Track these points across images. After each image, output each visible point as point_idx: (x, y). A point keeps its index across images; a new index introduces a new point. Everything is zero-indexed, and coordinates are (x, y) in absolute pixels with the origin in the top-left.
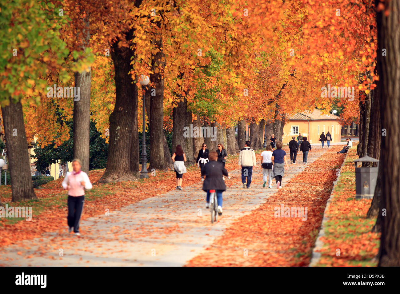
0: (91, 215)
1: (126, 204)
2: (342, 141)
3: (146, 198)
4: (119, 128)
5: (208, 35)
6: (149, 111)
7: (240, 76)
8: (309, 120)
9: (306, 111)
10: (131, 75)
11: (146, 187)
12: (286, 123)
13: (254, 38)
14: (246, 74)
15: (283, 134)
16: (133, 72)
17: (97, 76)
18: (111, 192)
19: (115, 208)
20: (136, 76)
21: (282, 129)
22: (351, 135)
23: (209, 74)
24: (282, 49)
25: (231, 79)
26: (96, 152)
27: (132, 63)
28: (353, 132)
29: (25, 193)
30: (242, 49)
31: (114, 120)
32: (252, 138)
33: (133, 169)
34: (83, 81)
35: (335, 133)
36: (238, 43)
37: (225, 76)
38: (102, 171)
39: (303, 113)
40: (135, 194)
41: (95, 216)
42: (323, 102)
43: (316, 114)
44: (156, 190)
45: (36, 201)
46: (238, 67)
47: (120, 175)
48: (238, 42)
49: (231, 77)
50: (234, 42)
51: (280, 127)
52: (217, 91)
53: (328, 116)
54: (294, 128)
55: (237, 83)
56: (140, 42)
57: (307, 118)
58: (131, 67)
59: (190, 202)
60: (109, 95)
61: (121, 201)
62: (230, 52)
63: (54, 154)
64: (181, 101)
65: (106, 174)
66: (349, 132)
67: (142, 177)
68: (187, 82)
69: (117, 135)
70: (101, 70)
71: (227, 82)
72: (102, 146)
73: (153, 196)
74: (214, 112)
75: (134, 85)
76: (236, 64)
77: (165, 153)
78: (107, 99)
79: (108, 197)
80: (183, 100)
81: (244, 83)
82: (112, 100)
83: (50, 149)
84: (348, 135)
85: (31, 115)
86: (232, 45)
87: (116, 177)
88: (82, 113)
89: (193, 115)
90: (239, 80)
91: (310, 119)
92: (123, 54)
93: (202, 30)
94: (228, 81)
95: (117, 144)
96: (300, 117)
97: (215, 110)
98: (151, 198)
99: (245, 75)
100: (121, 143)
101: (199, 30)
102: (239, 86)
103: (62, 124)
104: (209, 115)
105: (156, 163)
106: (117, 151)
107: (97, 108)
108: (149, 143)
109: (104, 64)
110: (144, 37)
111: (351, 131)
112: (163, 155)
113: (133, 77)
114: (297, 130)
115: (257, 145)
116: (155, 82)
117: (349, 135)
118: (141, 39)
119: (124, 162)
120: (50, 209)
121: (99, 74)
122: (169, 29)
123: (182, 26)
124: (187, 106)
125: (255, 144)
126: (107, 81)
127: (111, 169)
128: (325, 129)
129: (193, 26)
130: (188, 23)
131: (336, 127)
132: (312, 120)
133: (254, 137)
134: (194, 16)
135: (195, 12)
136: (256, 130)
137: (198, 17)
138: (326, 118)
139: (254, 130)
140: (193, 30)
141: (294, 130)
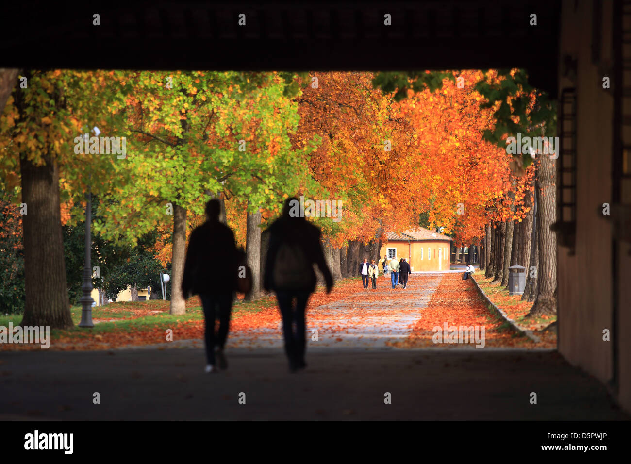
2: (451, 269)
5: (358, 159)
7: (388, 198)
8: (410, 241)
9: (412, 229)
21: (379, 252)
22: (461, 261)
25: (379, 200)
28: (464, 258)
30: (391, 173)
35: (442, 259)
36: (386, 167)
37: (374, 198)
39: (406, 232)
42: (443, 220)
43: (423, 233)
46: (385, 189)
48: (386, 165)
49: (380, 198)
50: (383, 165)
51: (376, 250)
53: (435, 236)
54: (390, 250)
55: (385, 204)
57: (408, 238)
63: (130, 278)
66: (458, 258)
76: (385, 186)
81: (391, 204)
83: (125, 272)
84: (456, 261)
86: (380, 169)
90: (387, 201)
91: (411, 239)
94: (377, 202)
96: (399, 237)
99: (392, 197)
101: (350, 155)
111: (461, 256)
117: (459, 262)
123: (336, 150)
128: (431, 252)
129: (345, 150)
130: (340, 148)
131: (444, 250)
132: (413, 241)
133: (353, 260)
134: (346, 142)
135: (346, 138)
136: (356, 251)
137: (350, 142)
138: (432, 238)
139: (354, 251)
140: (344, 154)
141: (390, 254)
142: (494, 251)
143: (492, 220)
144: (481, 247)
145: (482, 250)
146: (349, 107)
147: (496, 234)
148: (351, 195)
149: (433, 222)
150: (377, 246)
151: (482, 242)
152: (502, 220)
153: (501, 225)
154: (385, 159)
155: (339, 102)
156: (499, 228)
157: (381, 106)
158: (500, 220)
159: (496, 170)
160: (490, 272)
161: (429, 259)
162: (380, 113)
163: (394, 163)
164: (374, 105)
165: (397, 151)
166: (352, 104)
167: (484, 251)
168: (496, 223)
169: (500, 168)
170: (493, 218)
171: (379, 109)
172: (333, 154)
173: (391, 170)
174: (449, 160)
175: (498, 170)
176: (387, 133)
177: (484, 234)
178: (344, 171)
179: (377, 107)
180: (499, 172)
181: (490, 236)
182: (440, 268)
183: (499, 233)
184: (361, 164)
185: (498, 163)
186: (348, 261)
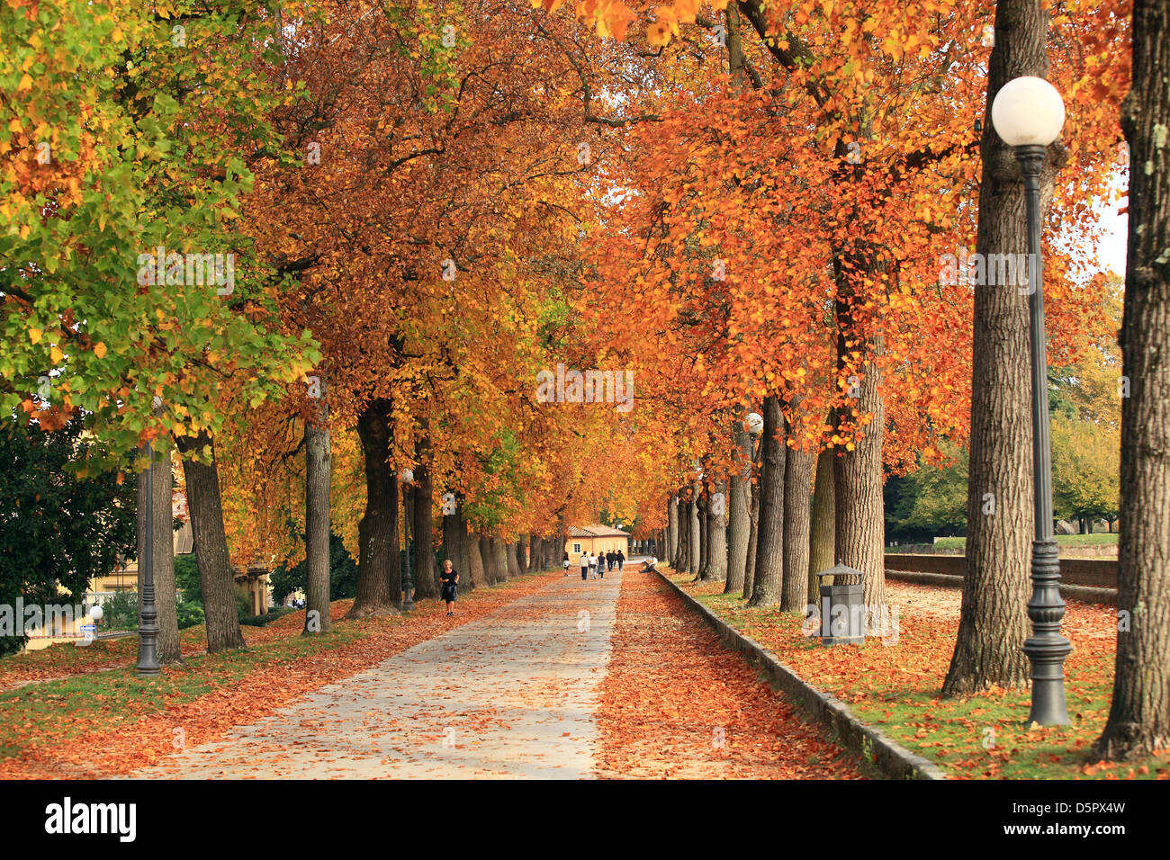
0: (330, 680)
1: (388, 656)
3: (417, 643)
4: (373, 540)
5: (499, 404)
6: (412, 520)
7: (546, 462)
10: (389, 463)
11: (413, 623)
12: (568, 538)
14: (554, 459)
16: (391, 460)
17: (342, 466)
18: (364, 632)
19: (371, 664)
20: (396, 465)
21: (564, 547)
23: (491, 472)
24: (597, 427)
25: (532, 466)
26: (344, 577)
27: (391, 446)
29: (227, 639)
30: (549, 424)
31: (365, 528)
33: (394, 598)
34: (320, 469)
36: (542, 415)
37: (525, 463)
38: (352, 601)
40: (399, 636)
41: (337, 682)
44: (429, 628)
45: (245, 651)
46: (542, 449)
47: (375, 607)
49: (533, 463)
50: (536, 413)
51: (562, 545)
52: (501, 493)
53: (613, 531)
54: (575, 546)
55: (542, 471)
56: (401, 416)
57: (590, 534)
58: (390, 452)
59: (490, 648)
60: (359, 500)
61: (380, 649)
62: (531, 429)
65: (357, 606)
67: (405, 609)
69: (370, 551)
70: (347, 458)
71: (528, 470)
72: (352, 569)
73: (428, 639)
74: (497, 521)
75: (394, 477)
76: (540, 445)
78: (357, 507)
79: (359, 642)
82: (363, 507)
85: (250, 525)
86: (533, 418)
87: (370, 610)
88: (317, 516)
89: (469, 527)
90: (544, 467)
92: (376, 436)
93: (490, 396)
95: (370, 564)
96: (583, 533)
97: (498, 518)
98: (425, 643)
100: (377, 561)
101: (485, 397)
103: (295, 538)
104: (490, 524)
105: (424, 590)
106: (371, 573)
107: (344, 519)
108: (416, 566)
109: (351, 449)
110: (407, 409)
113: (392, 467)
116: (420, 480)
118: (402, 411)
119: (382, 587)
120: (264, 667)
121: (344, 464)
124: (461, 514)
125: (537, 564)
126: (356, 475)
127: (362, 599)
129: (478, 391)
132: (595, 536)
134: (478, 377)
135: (479, 371)
136: (538, 547)
137: (484, 378)
138: (611, 534)
139: (536, 547)
140: (476, 396)
141: (576, 549)
150: (562, 540)
162: (527, 327)
163: (554, 408)
164: (517, 316)
171: (525, 321)
173: (549, 420)
179: (523, 316)
184: (502, 412)
186: (531, 557)
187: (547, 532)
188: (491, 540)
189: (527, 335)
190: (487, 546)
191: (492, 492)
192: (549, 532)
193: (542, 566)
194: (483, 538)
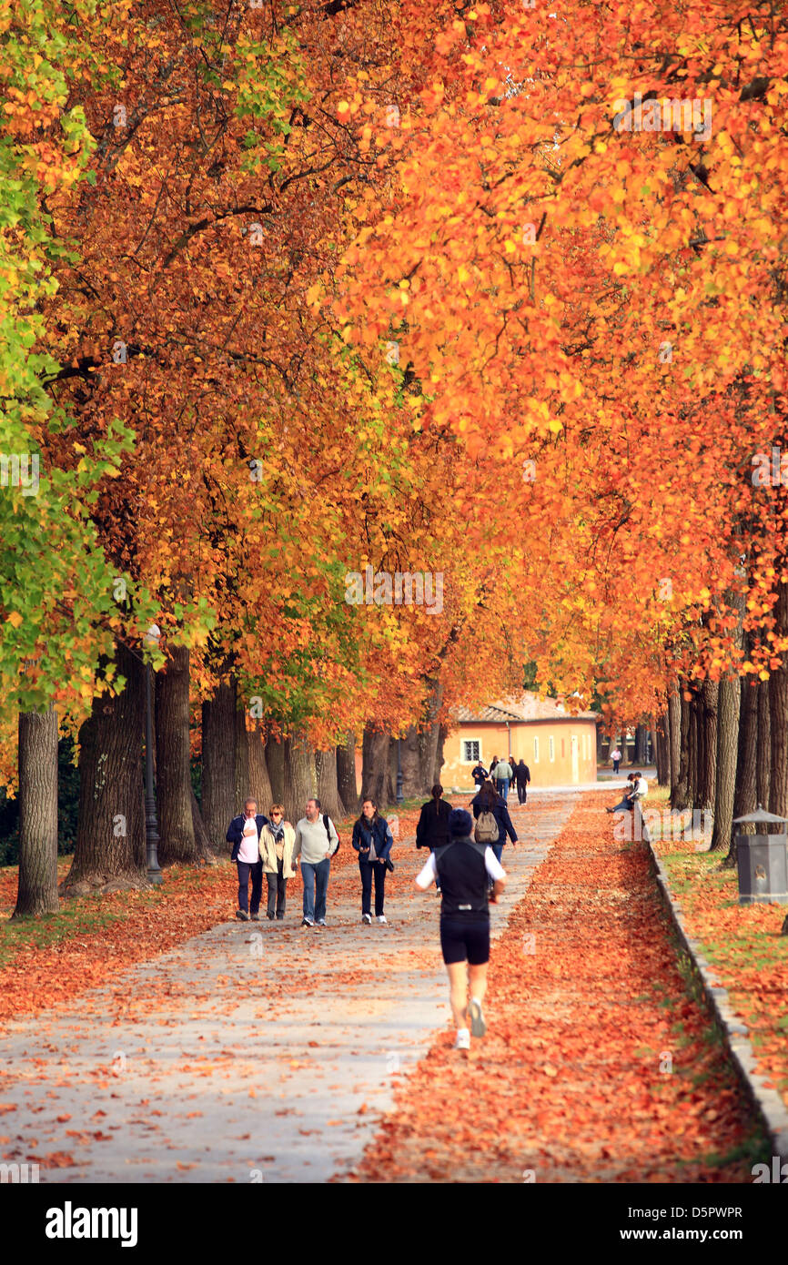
2: (600, 779)
4: (104, 757)
5: (327, 524)
8: (510, 722)
9: (509, 698)
12: (452, 731)
13: (439, 531)
15: (441, 762)
21: (440, 749)
25: (385, 631)
28: (626, 752)
30: (412, 559)
31: (91, 738)
32: (371, 775)
35: (580, 759)
36: (400, 543)
37: (371, 625)
39: (499, 704)
43: (531, 705)
47: (109, 876)
48: (400, 539)
49: (386, 626)
50: (392, 540)
51: (434, 745)
52: (315, 656)
54: (468, 744)
55: (400, 641)
57: (504, 718)
64: (222, 684)
65: (76, 875)
68: (268, 639)
69: (99, 776)
71: (377, 638)
77: (194, 820)
80: (227, 682)
81: (416, 640)
86: (385, 548)
90: (404, 633)
91: (512, 718)
93: (313, 512)
94: (379, 636)
95: (100, 799)
96: (485, 714)
97: (310, 703)
100: (111, 797)
101: (304, 513)
102: (404, 648)
104: (294, 719)
105: (173, 846)
106: (100, 815)
112: (190, 828)
114: (477, 751)
115: (385, 795)
122: (222, 509)
123: (264, 503)
124: (237, 697)
125: (378, 791)
128: (555, 746)
129: (290, 503)
130: (277, 497)
131: (583, 740)
132: (516, 723)
133: (375, 771)
134: (291, 479)
135: (293, 469)
136: (381, 753)
138: (556, 716)
139: (376, 752)
140: (289, 512)
141: (469, 752)
142: (689, 749)
143: (680, 678)
144: (659, 734)
145: (663, 742)
146: (262, 362)
147: (692, 709)
148: (336, 624)
149: (545, 683)
150: (436, 737)
151: (661, 723)
152: (707, 677)
153: (704, 688)
154: (397, 522)
155: (232, 346)
156: (700, 695)
157: (381, 383)
158: (702, 677)
159: (687, 525)
160: (680, 799)
161: (552, 760)
162: (376, 400)
163: (420, 532)
165: (428, 500)
166: (274, 354)
167: (665, 745)
168: (692, 683)
169: (701, 518)
170: (684, 670)
171: (373, 391)
172: (258, 514)
173: (413, 551)
174: (547, 498)
175: (694, 523)
176: (397, 452)
177: (665, 707)
178: (289, 558)
179: (369, 382)
180: (696, 528)
181: (678, 711)
182: (576, 778)
183: (700, 710)
184: (333, 538)
185: (693, 504)
186: (366, 775)
187: (403, 724)
188: (287, 743)
189: (376, 415)
190: (278, 756)
191: (299, 654)
192: (406, 723)
193: (391, 796)
194: (271, 740)
